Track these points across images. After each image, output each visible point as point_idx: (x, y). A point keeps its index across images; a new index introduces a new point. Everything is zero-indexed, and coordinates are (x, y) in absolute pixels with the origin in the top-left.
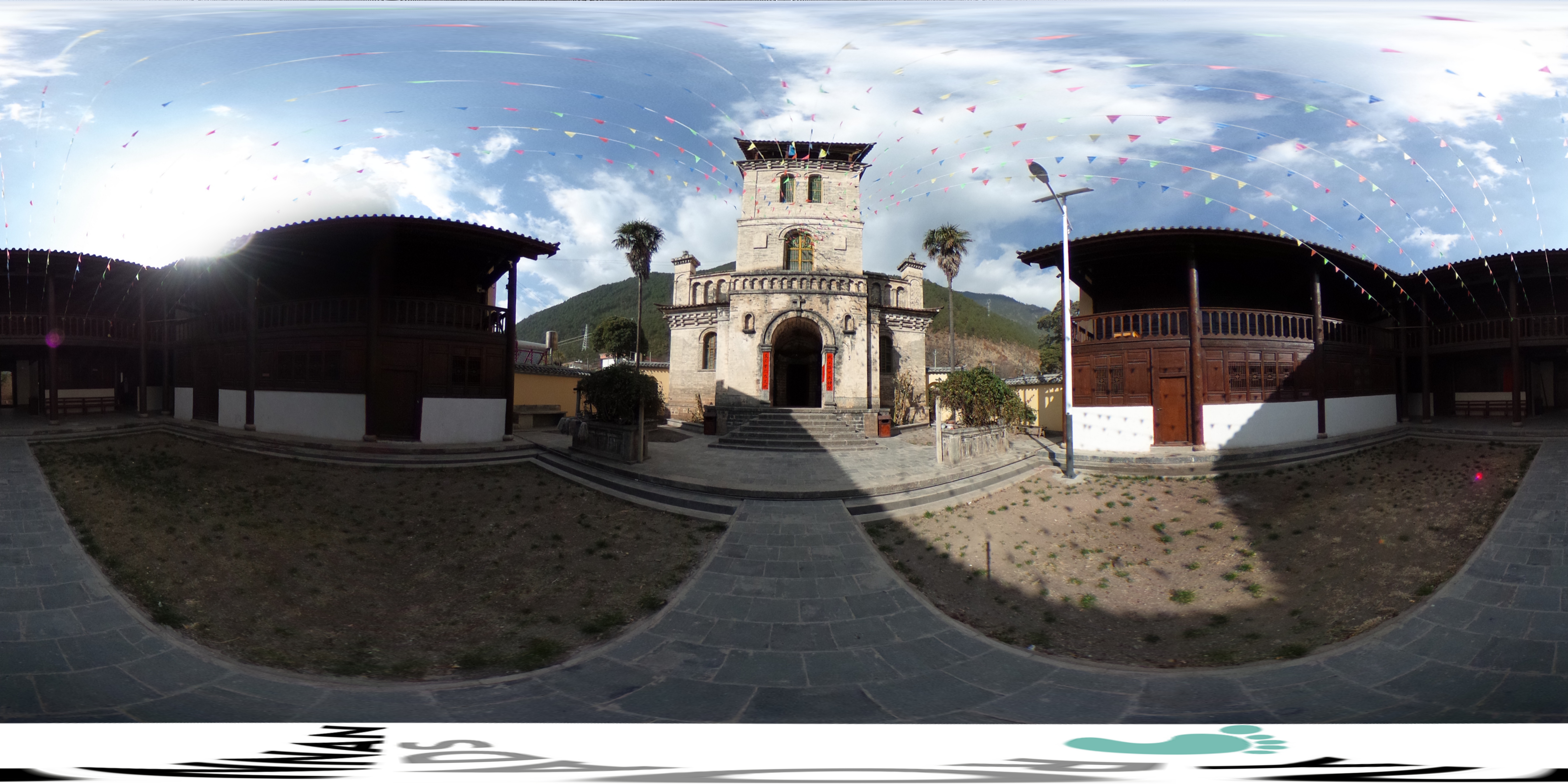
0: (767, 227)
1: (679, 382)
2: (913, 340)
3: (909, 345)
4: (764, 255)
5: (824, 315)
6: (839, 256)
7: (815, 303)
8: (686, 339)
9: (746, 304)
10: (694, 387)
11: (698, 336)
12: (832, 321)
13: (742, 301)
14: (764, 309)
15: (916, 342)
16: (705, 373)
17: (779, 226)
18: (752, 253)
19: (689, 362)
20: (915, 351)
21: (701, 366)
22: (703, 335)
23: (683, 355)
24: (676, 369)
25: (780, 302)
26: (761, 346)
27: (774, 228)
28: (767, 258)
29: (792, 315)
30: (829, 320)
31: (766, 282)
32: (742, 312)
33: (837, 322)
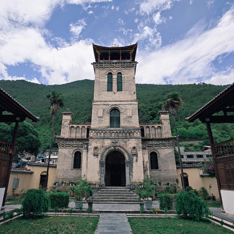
0: (103, 106)
1: (61, 175)
2: (168, 152)
3: (166, 155)
4: (102, 121)
5: (125, 147)
6: (130, 120)
7: (121, 143)
8: (66, 154)
9: (95, 143)
10: (69, 177)
11: (72, 153)
12: (128, 150)
13: (93, 142)
14: (102, 146)
15: (169, 153)
16: (75, 171)
17: (107, 106)
18: (97, 119)
19: (67, 165)
20: (170, 157)
21: (73, 167)
22: (74, 152)
23: (64, 161)
24: (60, 168)
25: (108, 143)
26: (100, 161)
27: (105, 107)
28: (103, 122)
29: (112, 148)
30: (127, 149)
31: (102, 134)
32: (93, 146)
33: (130, 150)
